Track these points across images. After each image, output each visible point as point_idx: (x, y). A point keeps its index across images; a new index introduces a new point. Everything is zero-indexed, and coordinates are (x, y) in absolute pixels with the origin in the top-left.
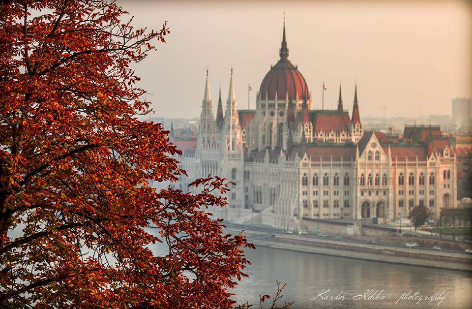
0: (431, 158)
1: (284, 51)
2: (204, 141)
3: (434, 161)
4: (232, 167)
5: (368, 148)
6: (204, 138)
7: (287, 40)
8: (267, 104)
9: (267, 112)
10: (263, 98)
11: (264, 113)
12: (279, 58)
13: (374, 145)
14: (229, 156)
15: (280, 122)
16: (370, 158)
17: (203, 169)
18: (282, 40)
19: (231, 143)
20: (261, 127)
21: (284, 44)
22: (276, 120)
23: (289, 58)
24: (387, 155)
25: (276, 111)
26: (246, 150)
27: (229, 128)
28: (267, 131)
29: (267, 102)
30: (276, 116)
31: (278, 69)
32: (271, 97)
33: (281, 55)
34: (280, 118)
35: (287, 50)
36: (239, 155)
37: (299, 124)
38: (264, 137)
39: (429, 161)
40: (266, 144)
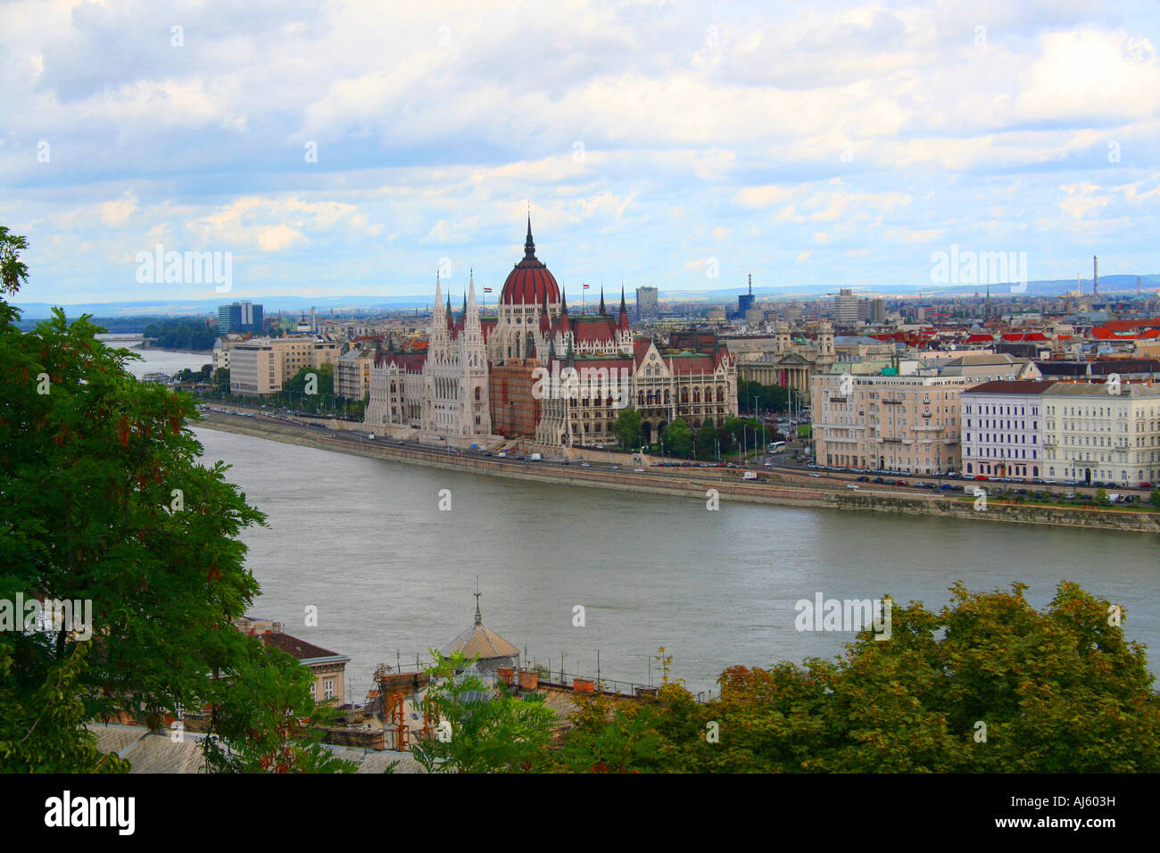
0: (718, 369)
1: (530, 247)
2: (436, 355)
3: (721, 374)
4: (474, 387)
5: (647, 360)
6: (436, 351)
7: (533, 234)
8: (512, 311)
9: (513, 319)
10: (507, 302)
11: (509, 321)
12: (524, 255)
13: (653, 357)
14: (471, 372)
15: (528, 330)
16: (649, 372)
17: (437, 389)
18: (526, 234)
19: (472, 357)
20: (506, 337)
21: (530, 238)
22: (524, 329)
23: (536, 255)
24: (668, 367)
25: (523, 318)
26: (490, 364)
27: (470, 340)
28: (514, 341)
29: (512, 307)
30: (523, 323)
31: (523, 267)
32: (517, 301)
33: (526, 251)
34: (528, 325)
35: (532, 245)
36: (483, 372)
37: (558, 333)
38: (510, 349)
39: (716, 373)
40: (512, 358)
